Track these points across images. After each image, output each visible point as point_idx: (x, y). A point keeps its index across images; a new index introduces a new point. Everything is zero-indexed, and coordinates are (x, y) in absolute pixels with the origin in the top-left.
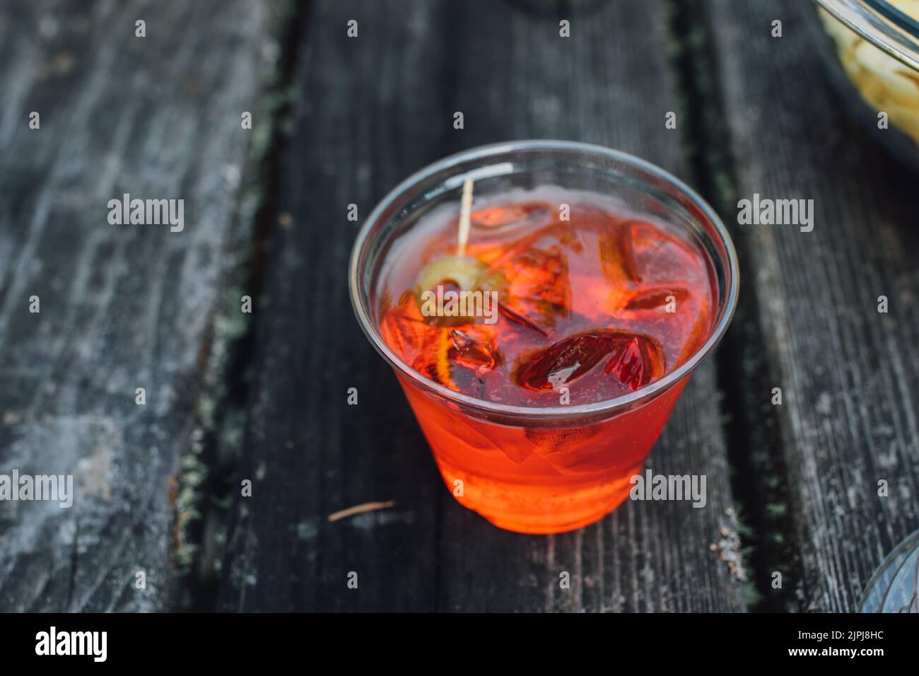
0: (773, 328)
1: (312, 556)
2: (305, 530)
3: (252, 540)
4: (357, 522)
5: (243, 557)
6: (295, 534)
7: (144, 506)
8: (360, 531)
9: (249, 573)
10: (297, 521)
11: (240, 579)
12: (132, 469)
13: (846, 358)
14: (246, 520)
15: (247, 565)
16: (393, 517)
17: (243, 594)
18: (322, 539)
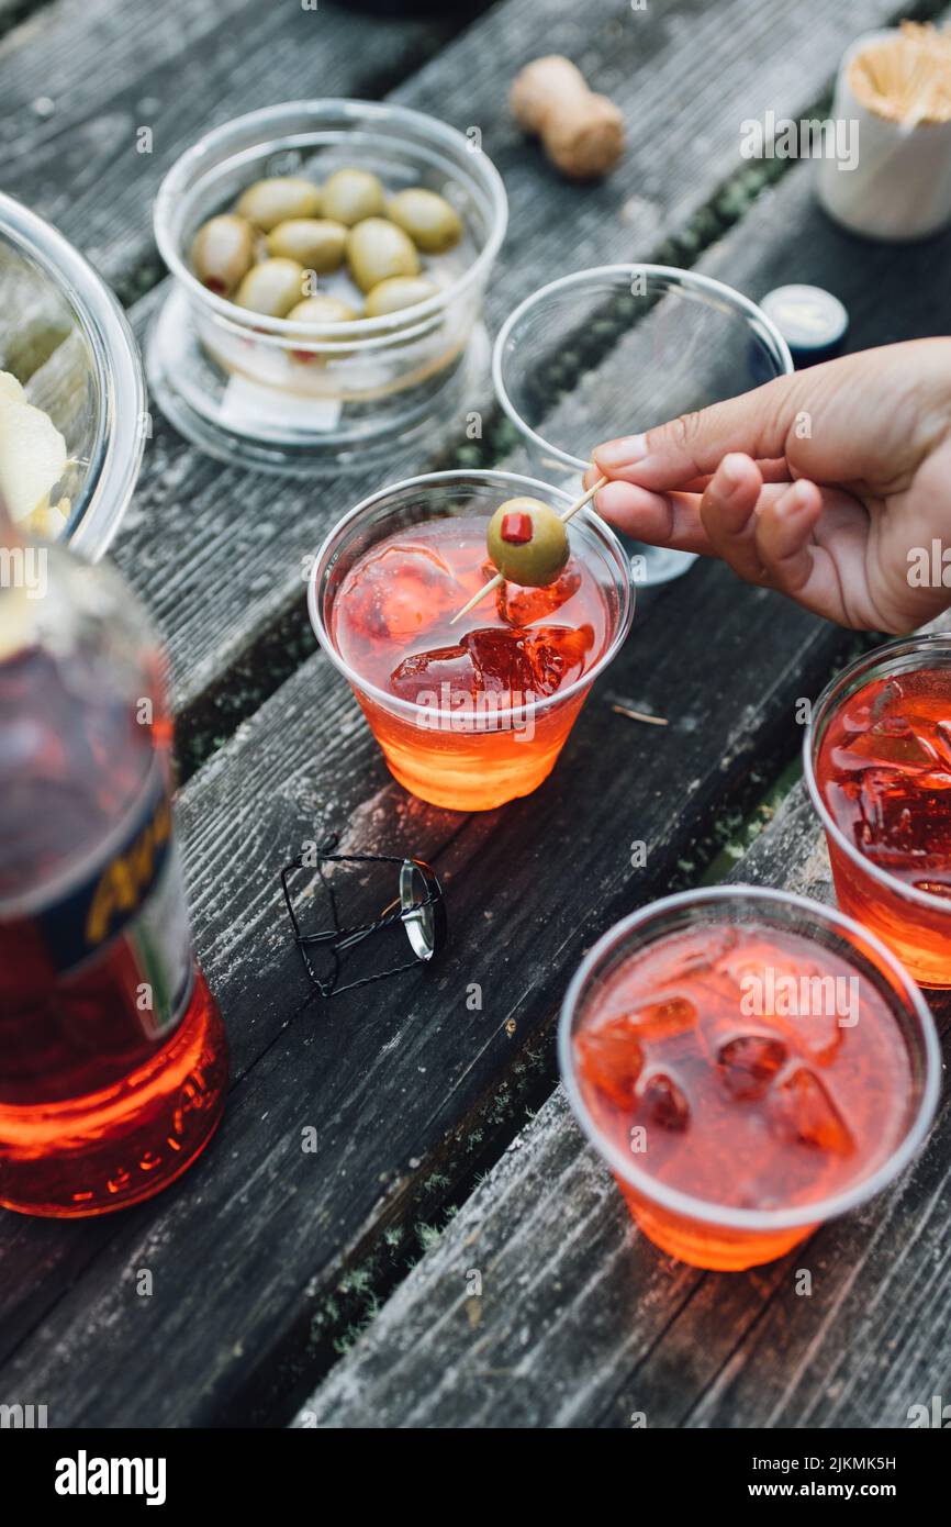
0: (228, 655)
1: (697, 705)
2: (690, 724)
3: (732, 737)
4: (649, 710)
5: (747, 729)
6: (699, 726)
7: (797, 811)
8: (650, 704)
9: (748, 715)
10: (692, 735)
11: (758, 714)
12: (792, 847)
13: (206, 602)
14: (728, 754)
15: (747, 721)
16: (620, 700)
17: (763, 702)
18: (684, 711)
